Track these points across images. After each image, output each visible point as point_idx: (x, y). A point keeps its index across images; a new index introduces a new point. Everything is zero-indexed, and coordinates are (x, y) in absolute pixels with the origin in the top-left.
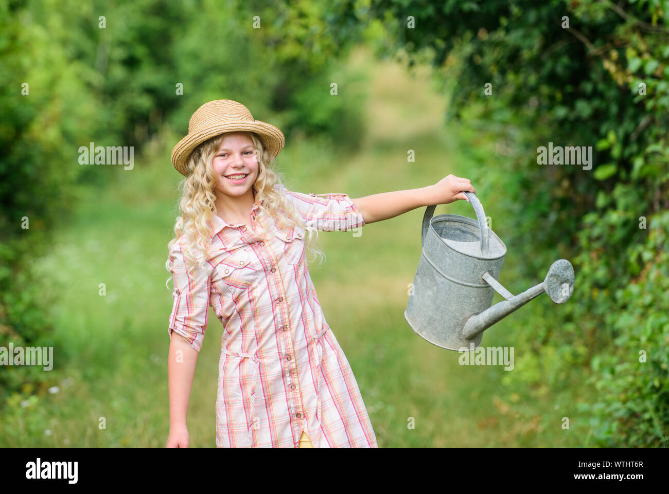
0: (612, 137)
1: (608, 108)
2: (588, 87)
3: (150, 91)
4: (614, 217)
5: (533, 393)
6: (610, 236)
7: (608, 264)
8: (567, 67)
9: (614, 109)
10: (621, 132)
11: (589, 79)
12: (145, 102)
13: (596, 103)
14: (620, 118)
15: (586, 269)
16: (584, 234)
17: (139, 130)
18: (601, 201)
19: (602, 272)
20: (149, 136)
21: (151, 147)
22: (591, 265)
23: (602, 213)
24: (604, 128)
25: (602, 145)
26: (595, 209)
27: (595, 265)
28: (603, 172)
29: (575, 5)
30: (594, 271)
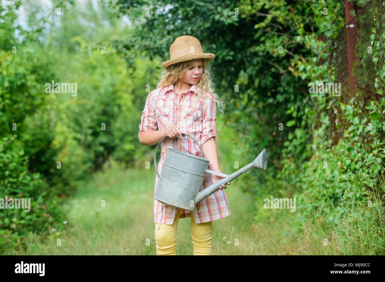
0: (292, 109)
1: (290, 97)
2: (281, 89)
3: (102, 144)
4: (296, 142)
6: (295, 151)
7: (295, 162)
8: (271, 82)
9: (292, 97)
10: (296, 107)
11: (281, 86)
12: (101, 149)
13: (285, 95)
14: (295, 101)
15: (286, 166)
16: (284, 151)
17: (101, 159)
18: (290, 136)
19: (293, 166)
20: (104, 161)
21: (106, 166)
22: (288, 164)
23: (291, 141)
24: (289, 106)
25: (289, 112)
26: (288, 140)
27: (289, 164)
28: (290, 124)
29: (273, 52)
30: (289, 166)
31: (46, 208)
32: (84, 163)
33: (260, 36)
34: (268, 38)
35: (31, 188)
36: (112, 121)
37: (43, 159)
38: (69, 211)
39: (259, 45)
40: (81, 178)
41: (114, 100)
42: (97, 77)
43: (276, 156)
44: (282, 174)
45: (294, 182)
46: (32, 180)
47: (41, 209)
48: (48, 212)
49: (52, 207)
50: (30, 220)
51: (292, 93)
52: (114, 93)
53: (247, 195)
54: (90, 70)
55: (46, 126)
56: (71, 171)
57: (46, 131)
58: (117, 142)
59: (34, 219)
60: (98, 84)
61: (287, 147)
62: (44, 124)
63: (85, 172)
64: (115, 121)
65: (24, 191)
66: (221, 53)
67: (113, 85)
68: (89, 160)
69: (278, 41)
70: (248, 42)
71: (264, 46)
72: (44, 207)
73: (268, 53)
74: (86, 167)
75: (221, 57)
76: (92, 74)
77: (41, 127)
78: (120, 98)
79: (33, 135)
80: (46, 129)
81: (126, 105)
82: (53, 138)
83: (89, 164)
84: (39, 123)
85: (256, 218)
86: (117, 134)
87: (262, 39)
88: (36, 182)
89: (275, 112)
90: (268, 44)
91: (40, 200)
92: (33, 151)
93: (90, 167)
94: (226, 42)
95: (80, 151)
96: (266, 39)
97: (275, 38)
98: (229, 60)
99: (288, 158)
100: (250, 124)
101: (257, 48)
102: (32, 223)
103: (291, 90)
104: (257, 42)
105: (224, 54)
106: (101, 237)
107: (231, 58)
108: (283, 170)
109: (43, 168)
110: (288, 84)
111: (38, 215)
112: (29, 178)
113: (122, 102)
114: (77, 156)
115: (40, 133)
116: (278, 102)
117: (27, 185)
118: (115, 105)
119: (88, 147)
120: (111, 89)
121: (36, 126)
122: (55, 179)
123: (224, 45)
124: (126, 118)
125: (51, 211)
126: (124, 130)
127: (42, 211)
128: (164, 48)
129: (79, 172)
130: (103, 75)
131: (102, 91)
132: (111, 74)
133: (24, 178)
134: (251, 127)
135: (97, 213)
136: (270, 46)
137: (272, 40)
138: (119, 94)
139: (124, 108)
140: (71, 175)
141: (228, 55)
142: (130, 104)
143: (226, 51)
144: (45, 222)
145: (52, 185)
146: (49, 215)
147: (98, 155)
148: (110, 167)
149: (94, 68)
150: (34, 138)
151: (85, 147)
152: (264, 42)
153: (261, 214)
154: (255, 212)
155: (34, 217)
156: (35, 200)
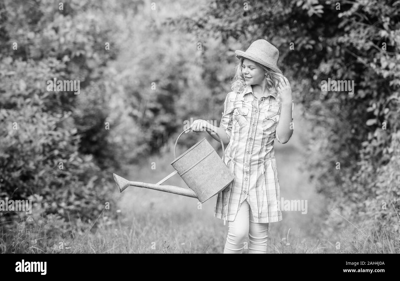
0: (374, 106)
1: (373, 93)
2: (364, 84)
3: (163, 124)
4: (375, 143)
5: (339, 226)
6: (374, 153)
7: (373, 164)
9: (375, 94)
10: (378, 104)
11: (363, 80)
12: (162, 129)
13: (367, 91)
14: (378, 98)
15: (363, 168)
16: (362, 151)
17: (159, 142)
18: (370, 137)
19: (370, 169)
20: (163, 144)
21: (164, 149)
22: (365, 166)
23: (370, 141)
24: (371, 103)
25: (370, 110)
26: (367, 140)
27: (367, 166)
28: (370, 122)
29: (357, 45)
30: (366, 169)
31: (96, 194)
32: (139, 144)
33: (345, 26)
34: (354, 28)
35: (81, 171)
36: (175, 97)
37: (94, 138)
38: (120, 199)
39: (343, 35)
40: (134, 162)
41: (180, 72)
42: (162, 43)
43: (354, 157)
44: (358, 177)
45: (369, 186)
46: (84, 162)
47: (91, 195)
48: (98, 199)
49: (103, 193)
50: (78, 206)
51: (375, 89)
52: (181, 64)
53: (322, 197)
54: (154, 35)
55: (100, 101)
56: (124, 153)
57: (100, 107)
58: (179, 122)
59: (83, 205)
60: (162, 52)
61: (365, 148)
62: (98, 99)
63: (139, 154)
64: (179, 97)
65: (73, 174)
66: (300, 42)
67: (180, 55)
68: (145, 141)
69: (364, 33)
70: (332, 30)
71: (348, 36)
72: (94, 193)
73: (352, 44)
74: (140, 149)
75: (300, 45)
76: (156, 40)
77: (95, 103)
78: (187, 70)
79: (86, 110)
80: (100, 104)
81: (193, 79)
82: (107, 116)
83: (145, 146)
84: (92, 97)
85: (327, 222)
86: (180, 113)
87: (347, 29)
88: (87, 165)
89: (355, 107)
90: (353, 34)
91: (90, 184)
92: (84, 128)
93: (146, 150)
94: (307, 29)
95: (135, 130)
96: (351, 29)
97: (361, 29)
98: (309, 49)
99: (367, 160)
100: (331, 117)
101: (341, 39)
102: (79, 209)
103: (375, 86)
104: (341, 32)
105: (304, 42)
106: (156, 230)
107: (311, 47)
108: (360, 172)
109: (93, 148)
110: (371, 79)
111: (87, 201)
112: (80, 160)
113: (189, 75)
114: (131, 135)
115: (93, 109)
116: (359, 98)
117: (76, 167)
118: (181, 79)
119: (146, 125)
120: (177, 59)
121: (89, 100)
122: (107, 163)
123: (305, 32)
124: (191, 95)
125: (101, 198)
126: (189, 109)
127: (92, 197)
128: (239, 31)
129: (132, 155)
130: (169, 42)
131: (167, 60)
132: (179, 41)
133: (75, 159)
134: (331, 121)
135: (152, 204)
136: (355, 37)
137: (358, 30)
138: (187, 66)
139: (190, 83)
140: (123, 158)
141: (308, 43)
142: (198, 78)
143: (307, 38)
144: (94, 209)
145: (103, 168)
146: (99, 202)
147: (156, 136)
148: (169, 151)
149: (159, 33)
150: (87, 114)
151: (142, 125)
152: (348, 33)
153: (332, 218)
154: (326, 216)
155: (82, 203)
156: (85, 185)
